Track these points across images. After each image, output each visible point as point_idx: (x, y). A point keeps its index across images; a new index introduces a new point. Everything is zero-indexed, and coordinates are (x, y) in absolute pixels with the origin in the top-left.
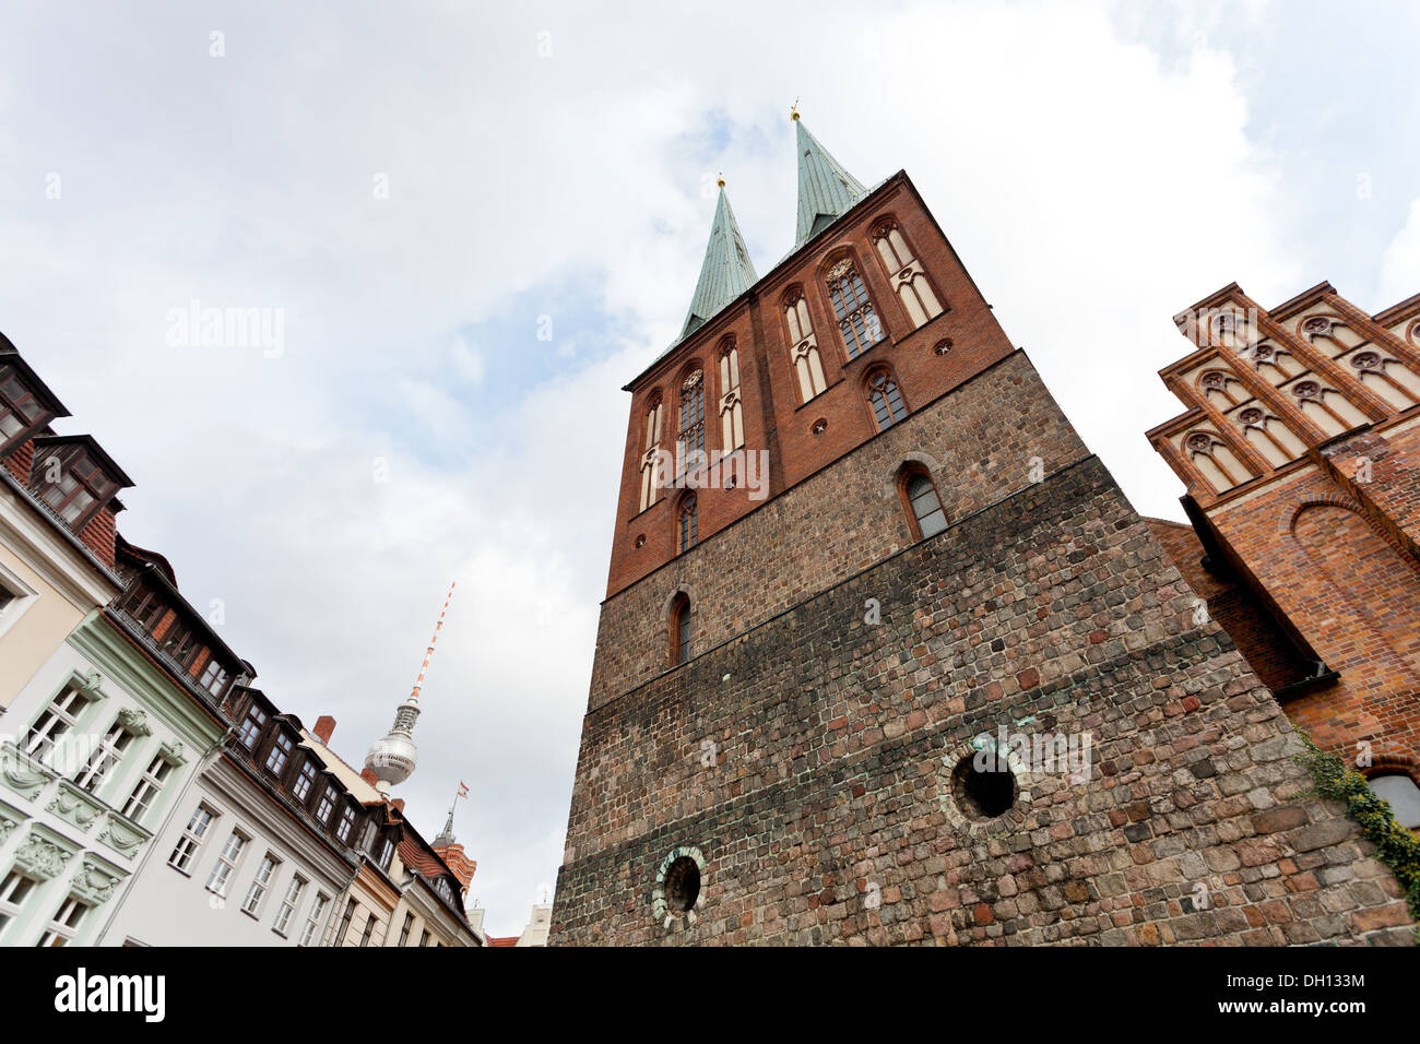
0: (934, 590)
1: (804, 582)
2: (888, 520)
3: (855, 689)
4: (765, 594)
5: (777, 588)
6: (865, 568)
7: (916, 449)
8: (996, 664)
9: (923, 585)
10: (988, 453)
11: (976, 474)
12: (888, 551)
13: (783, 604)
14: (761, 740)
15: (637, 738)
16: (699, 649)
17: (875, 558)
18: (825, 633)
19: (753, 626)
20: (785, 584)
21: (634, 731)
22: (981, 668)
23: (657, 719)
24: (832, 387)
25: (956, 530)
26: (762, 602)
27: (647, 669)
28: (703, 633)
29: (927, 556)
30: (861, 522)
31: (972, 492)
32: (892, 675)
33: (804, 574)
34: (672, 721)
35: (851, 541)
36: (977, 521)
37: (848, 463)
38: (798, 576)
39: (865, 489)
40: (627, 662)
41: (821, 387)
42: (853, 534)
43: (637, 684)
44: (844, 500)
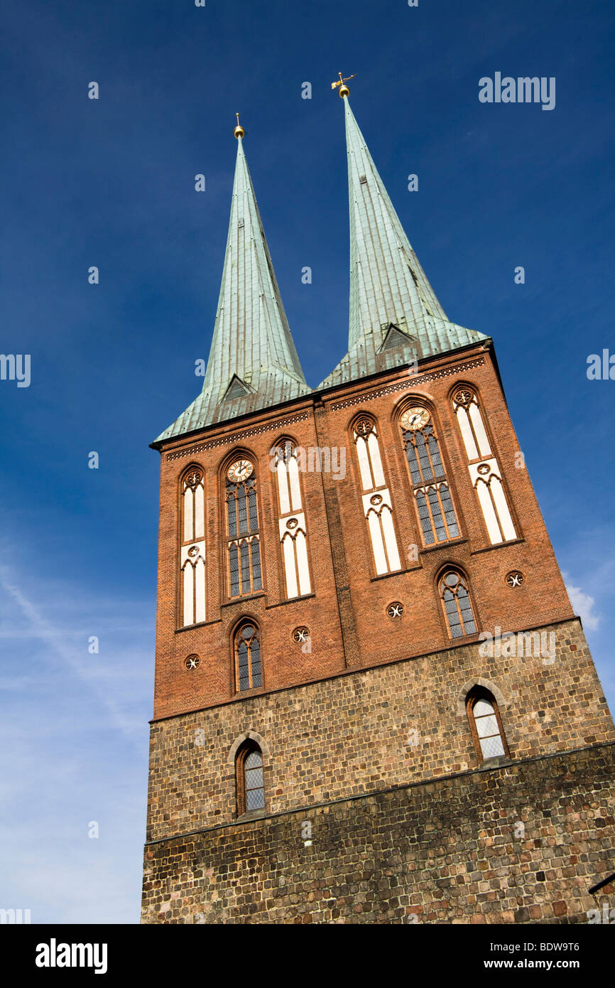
0: (496, 816)
1: (382, 770)
2: (460, 735)
3: (429, 884)
4: (344, 771)
5: (355, 768)
6: (439, 776)
7: (486, 676)
8: (539, 889)
9: (489, 809)
10: (544, 707)
11: (534, 722)
12: (458, 767)
13: (361, 787)
14: (346, 910)
15: (213, 882)
16: (276, 807)
17: (447, 770)
18: (403, 826)
19: (333, 798)
20: (364, 766)
21: (209, 873)
22: (528, 891)
23: (233, 868)
24: (408, 571)
25: (516, 769)
26: (341, 778)
27: (218, 812)
28: (280, 792)
29: (492, 784)
30: (435, 731)
31: (530, 738)
32: (460, 879)
33: (383, 763)
34: (252, 872)
35: (426, 745)
36: (533, 767)
37: (425, 664)
38: (376, 763)
39: (440, 698)
40: (192, 798)
41: (396, 566)
42: (428, 739)
43: (206, 825)
44: (421, 702)
